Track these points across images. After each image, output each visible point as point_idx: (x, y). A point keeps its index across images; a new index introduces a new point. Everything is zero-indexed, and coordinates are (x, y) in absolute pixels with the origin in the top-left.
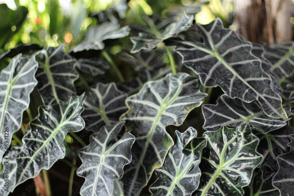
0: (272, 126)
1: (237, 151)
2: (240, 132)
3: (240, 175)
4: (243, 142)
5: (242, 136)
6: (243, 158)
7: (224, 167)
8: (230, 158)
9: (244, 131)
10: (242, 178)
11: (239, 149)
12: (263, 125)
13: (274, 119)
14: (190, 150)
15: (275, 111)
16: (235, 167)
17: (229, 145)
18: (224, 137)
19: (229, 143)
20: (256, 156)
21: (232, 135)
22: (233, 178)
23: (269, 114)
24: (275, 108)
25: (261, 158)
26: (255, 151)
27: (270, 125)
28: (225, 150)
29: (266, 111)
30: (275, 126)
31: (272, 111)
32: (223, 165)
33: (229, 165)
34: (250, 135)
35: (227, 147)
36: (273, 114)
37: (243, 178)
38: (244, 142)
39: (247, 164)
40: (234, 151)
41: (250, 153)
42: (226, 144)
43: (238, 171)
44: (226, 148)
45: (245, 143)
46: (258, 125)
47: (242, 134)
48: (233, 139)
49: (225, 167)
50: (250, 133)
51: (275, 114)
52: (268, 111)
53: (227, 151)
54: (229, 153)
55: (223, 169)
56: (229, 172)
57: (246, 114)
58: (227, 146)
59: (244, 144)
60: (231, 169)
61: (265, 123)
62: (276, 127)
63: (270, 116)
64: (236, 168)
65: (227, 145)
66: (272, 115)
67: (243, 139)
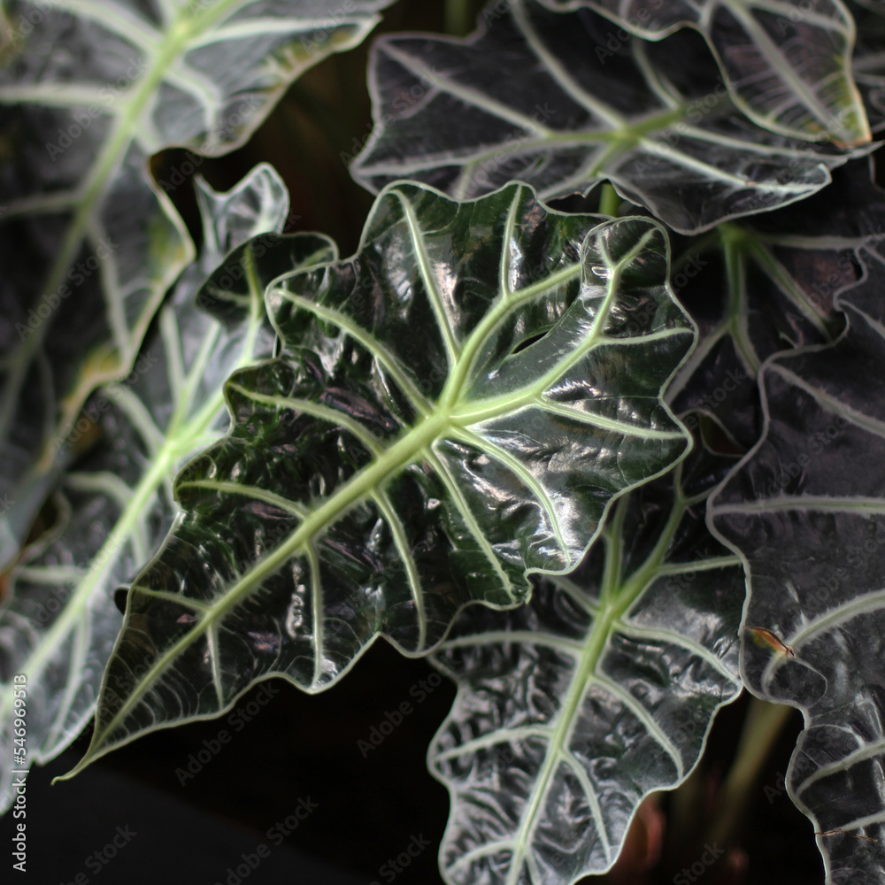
0: (752, 184)
1: (554, 361)
2: (605, 257)
3: (535, 499)
4: (607, 321)
5: (610, 288)
6: (578, 411)
7: (458, 425)
8: (505, 382)
9: (627, 261)
10: (543, 523)
11: (570, 349)
12: (702, 176)
13: (788, 143)
15: (802, 92)
16: (521, 447)
17: (526, 307)
18: (512, 251)
19: (529, 300)
20: (654, 425)
21: (558, 260)
22: (492, 500)
23: (762, 109)
24: (802, 75)
25: (677, 446)
26: (656, 393)
27: (739, 182)
28: (492, 332)
29: (748, 92)
30: (767, 187)
31: (786, 95)
32: (454, 412)
33: (492, 420)
34: (654, 290)
35: (507, 316)
36: (786, 112)
37: (549, 528)
38: (612, 319)
39: (593, 456)
40: (543, 358)
41: (627, 400)
42: (509, 295)
43: (530, 475)
44: (502, 321)
45: (615, 330)
46: (672, 175)
47: (611, 273)
48: (556, 281)
49: (468, 428)
50: (661, 282)
51: (797, 115)
52: (761, 91)
53: (504, 338)
54: (510, 356)
55: (455, 432)
56: (482, 460)
57: (635, 101)
58: (514, 309)
59: (610, 333)
60: (494, 449)
61: (721, 166)
62: (771, 198)
63: (766, 122)
64: (526, 458)
65: (512, 304)
66: (779, 119)
67: (610, 305)
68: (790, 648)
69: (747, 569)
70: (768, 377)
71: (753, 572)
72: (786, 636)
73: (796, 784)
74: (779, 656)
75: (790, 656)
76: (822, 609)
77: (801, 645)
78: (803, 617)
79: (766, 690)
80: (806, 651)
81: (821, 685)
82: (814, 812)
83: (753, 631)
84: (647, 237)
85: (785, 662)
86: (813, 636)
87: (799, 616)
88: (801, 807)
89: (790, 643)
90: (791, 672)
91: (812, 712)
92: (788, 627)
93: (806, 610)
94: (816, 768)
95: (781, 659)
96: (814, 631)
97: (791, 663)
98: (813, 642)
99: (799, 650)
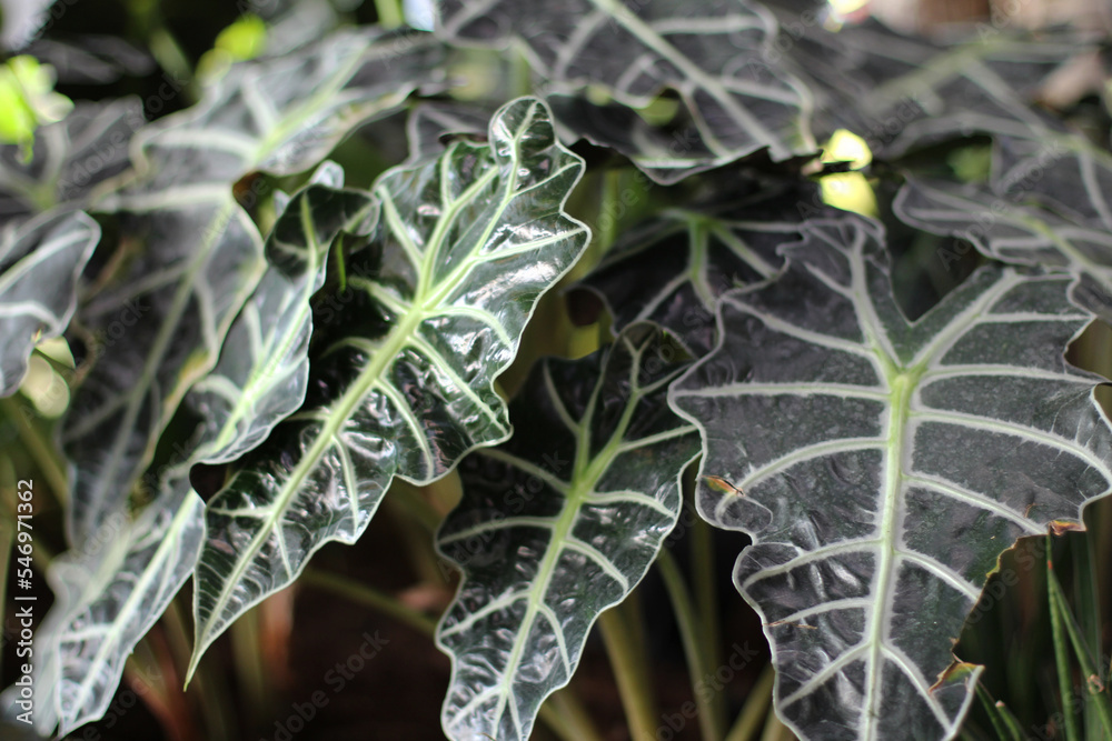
2: (507, 140)
3: (486, 326)
4: (516, 181)
5: (515, 159)
7: (429, 308)
8: (456, 260)
9: (523, 135)
14: (301, 254)
19: (465, 204)
20: (560, 231)
25: (581, 238)
26: (558, 208)
32: (426, 301)
34: (548, 149)
38: (521, 179)
43: (477, 311)
45: (525, 183)
47: (513, 148)
48: (483, 182)
49: (436, 306)
50: (551, 142)
55: (427, 314)
59: (520, 188)
67: (517, 170)
68: (740, 489)
69: (703, 434)
70: (725, 308)
71: (709, 436)
72: (736, 481)
73: (742, 578)
74: (731, 495)
75: (740, 495)
76: (766, 459)
77: (750, 487)
78: (751, 467)
79: (719, 520)
80: (753, 493)
81: (767, 518)
82: (760, 604)
83: (708, 478)
84: (532, 111)
85: (736, 500)
86: (760, 480)
87: (747, 466)
88: (748, 600)
89: (740, 485)
90: (740, 507)
91: (759, 536)
92: (738, 474)
93: (753, 462)
94: (761, 568)
95: (732, 497)
96: (760, 476)
97: (741, 501)
98: (760, 485)
99: (747, 491)
